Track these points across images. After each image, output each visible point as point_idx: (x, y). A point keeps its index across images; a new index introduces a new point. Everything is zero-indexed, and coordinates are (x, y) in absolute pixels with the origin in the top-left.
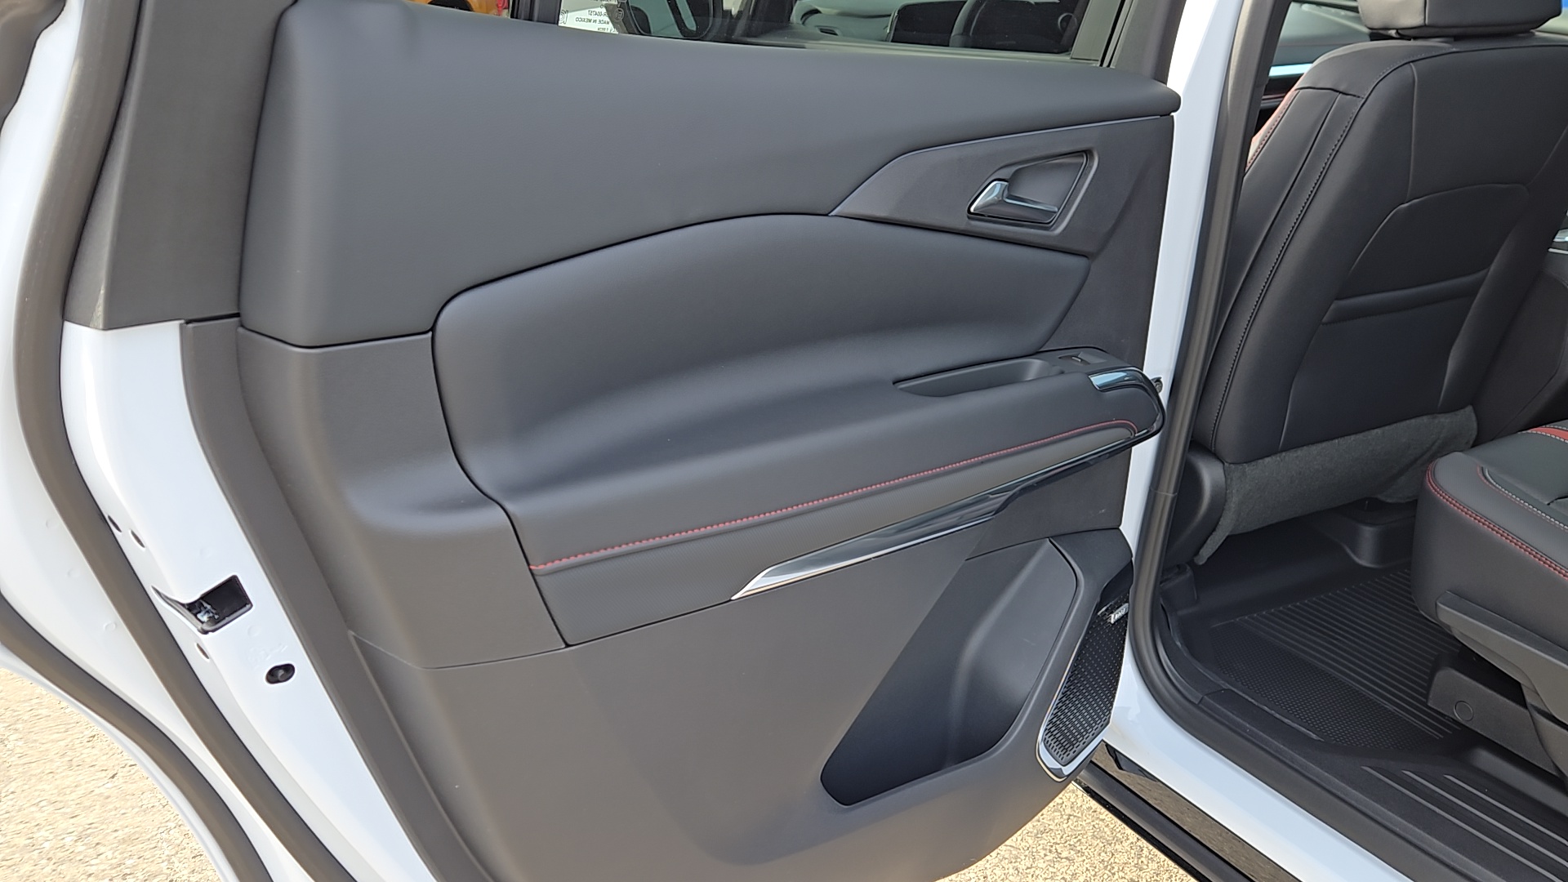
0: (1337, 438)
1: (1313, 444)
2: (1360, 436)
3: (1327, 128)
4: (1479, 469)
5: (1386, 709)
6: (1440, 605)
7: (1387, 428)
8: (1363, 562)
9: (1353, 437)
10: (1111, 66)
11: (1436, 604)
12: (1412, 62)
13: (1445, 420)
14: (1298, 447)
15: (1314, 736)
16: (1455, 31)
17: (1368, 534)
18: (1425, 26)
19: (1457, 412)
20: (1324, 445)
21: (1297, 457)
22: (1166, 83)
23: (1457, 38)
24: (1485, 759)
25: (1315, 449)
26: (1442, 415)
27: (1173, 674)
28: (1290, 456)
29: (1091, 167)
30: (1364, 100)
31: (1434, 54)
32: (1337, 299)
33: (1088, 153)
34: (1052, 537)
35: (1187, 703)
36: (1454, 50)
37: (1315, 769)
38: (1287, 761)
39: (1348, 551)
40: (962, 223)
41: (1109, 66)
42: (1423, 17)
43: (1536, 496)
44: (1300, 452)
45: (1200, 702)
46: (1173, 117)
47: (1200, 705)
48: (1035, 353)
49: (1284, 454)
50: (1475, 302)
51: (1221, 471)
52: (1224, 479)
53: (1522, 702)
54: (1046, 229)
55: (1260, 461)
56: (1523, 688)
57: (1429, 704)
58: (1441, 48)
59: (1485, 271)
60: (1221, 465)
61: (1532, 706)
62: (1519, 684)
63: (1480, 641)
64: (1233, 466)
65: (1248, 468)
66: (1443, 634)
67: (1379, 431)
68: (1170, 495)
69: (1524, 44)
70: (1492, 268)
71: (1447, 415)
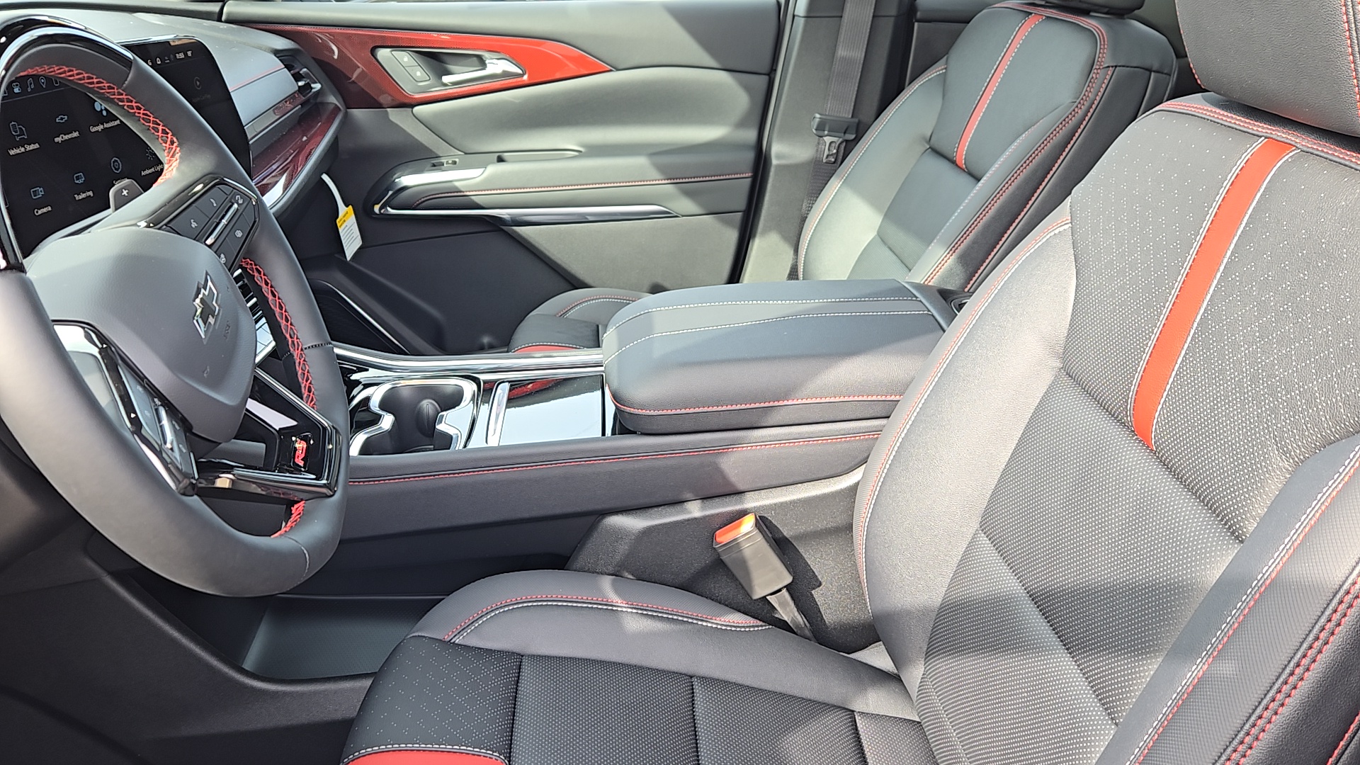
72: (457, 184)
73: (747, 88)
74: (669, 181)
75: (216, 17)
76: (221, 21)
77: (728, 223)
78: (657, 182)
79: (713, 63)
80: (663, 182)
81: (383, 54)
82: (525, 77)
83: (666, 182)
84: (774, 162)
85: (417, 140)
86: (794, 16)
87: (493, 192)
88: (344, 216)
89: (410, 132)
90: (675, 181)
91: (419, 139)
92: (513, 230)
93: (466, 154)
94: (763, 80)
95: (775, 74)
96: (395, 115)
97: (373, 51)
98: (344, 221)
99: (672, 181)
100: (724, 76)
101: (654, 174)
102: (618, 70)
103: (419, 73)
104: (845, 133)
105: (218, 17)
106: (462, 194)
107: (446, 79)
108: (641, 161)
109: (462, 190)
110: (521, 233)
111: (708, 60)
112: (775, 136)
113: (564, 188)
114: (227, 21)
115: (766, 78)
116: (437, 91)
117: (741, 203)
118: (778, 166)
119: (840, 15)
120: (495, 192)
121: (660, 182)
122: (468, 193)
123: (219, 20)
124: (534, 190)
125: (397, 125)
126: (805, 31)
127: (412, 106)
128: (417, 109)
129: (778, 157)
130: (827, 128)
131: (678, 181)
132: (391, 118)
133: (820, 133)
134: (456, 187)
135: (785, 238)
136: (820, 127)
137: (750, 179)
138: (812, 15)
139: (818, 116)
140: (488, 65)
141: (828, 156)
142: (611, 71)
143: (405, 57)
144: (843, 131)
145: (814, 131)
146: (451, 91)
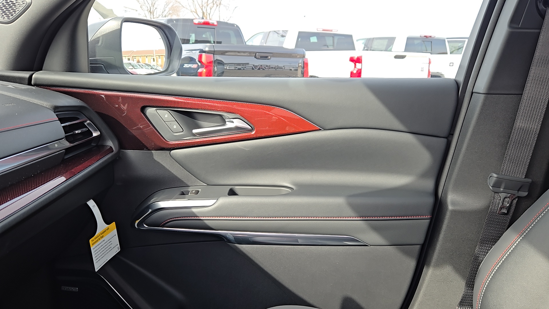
72: (194, 210)
73: (428, 147)
74: (361, 219)
75: (27, 82)
76: (31, 85)
77: (407, 253)
78: (351, 219)
79: (401, 127)
80: (356, 219)
81: (150, 111)
82: (253, 133)
83: (359, 219)
84: (450, 207)
85: (173, 174)
86: (472, 93)
87: (221, 218)
88: (102, 234)
89: (168, 168)
90: (366, 218)
91: (175, 173)
92: (236, 247)
93: (208, 185)
94: (444, 141)
95: (452, 138)
96: (157, 155)
97: (143, 109)
98: (102, 237)
99: (364, 218)
100: (409, 138)
101: (349, 212)
102: (325, 130)
103: (175, 126)
104: (518, 191)
105: (29, 82)
106: (197, 218)
107: (195, 131)
108: (340, 201)
109: (198, 215)
110: (242, 249)
111: (397, 124)
112: (451, 186)
113: (276, 219)
114: (36, 85)
115: (445, 140)
116: (188, 139)
117: (419, 238)
118: (454, 212)
119: (521, 93)
120: (223, 218)
121: (354, 219)
122: (202, 218)
123: (30, 84)
124: (253, 219)
125: (159, 163)
126: (484, 105)
127: (171, 149)
128: (173, 152)
129: (453, 204)
130: (503, 186)
131: (369, 218)
132: (154, 158)
133: (496, 189)
134: (193, 213)
135: (458, 270)
136: (497, 185)
137: (428, 221)
138: (492, 92)
139: (495, 175)
140: (227, 123)
141: (501, 208)
142: (320, 130)
143: (165, 115)
144: (518, 190)
145: (491, 187)
146: (198, 140)
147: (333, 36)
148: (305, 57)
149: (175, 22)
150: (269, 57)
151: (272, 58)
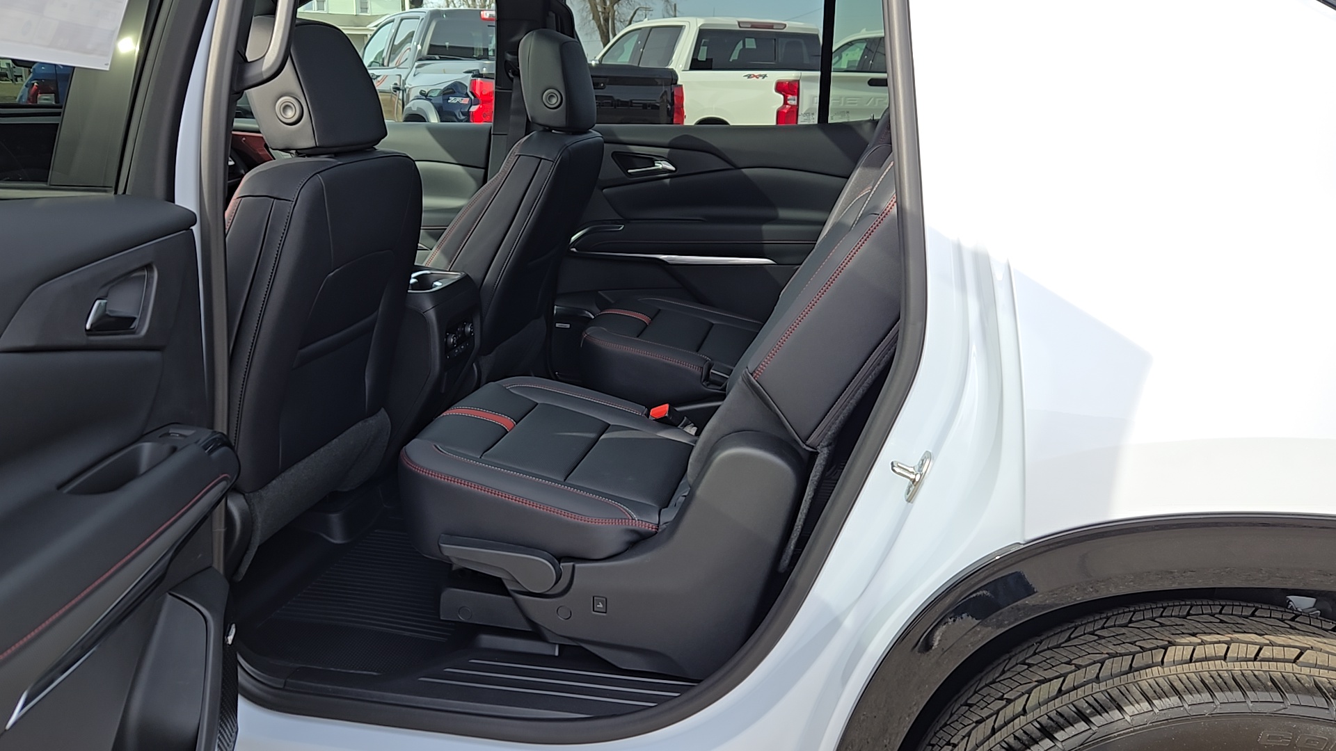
0: (312, 453)
1: (300, 461)
2: (326, 447)
3: (271, 225)
4: (434, 447)
5: (405, 636)
6: (442, 545)
7: (340, 436)
8: (338, 541)
9: (322, 449)
10: (127, 193)
11: (439, 546)
12: (318, 173)
13: (371, 421)
14: (290, 467)
15: (375, 674)
16: (335, 150)
17: (335, 518)
18: (316, 147)
19: (377, 414)
20: (306, 460)
21: (292, 475)
22: (174, 202)
23: (336, 155)
24: (487, 640)
25: (301, 465)
26: (369, 418)
27: (258, 675)
28: (287, 475)
29: (153, 278)
30: (294, 203)
31: (329, 167)
32: (300, 349)
33: (148, 267)
34: (170, 590)
35: (276, 691)
36: (340, 163)
37: (390, 696)
38: (368, 699)
39: (325, 536)
40: (82, 340)
41: (124, 192)
42: (314, 141)
43: (471, 454)
44: (293, 470)
45: (285, 685)
46: (192, 230)
47: (286, 688)
48: (141, 437)
49: (283, 475)
50: (374, 335)
51: (244, 501)
52: (247, 507)
53: (506, 592)
54: (134, 333)
55: (269, 485)
56: (505, 582)
57: (442, 618)
58: (334, 162)
59: (375, 313)
60: (242, 496)
61: (513, 590)
62: (500, 579)
63: (473, 560)
64: (251, 494)
65: (263, 492)
66: (446, 564)
67: (335, 440)
68: (223, 530)
69: (370, 157)
70: (380, 309)
71: (373, 417)
73: (472, 176)
115: (483, 170)
147: (775, 37)
148: (676, 83)
149: (444, 16)
150: (602, 85)
151: (607, 86)
